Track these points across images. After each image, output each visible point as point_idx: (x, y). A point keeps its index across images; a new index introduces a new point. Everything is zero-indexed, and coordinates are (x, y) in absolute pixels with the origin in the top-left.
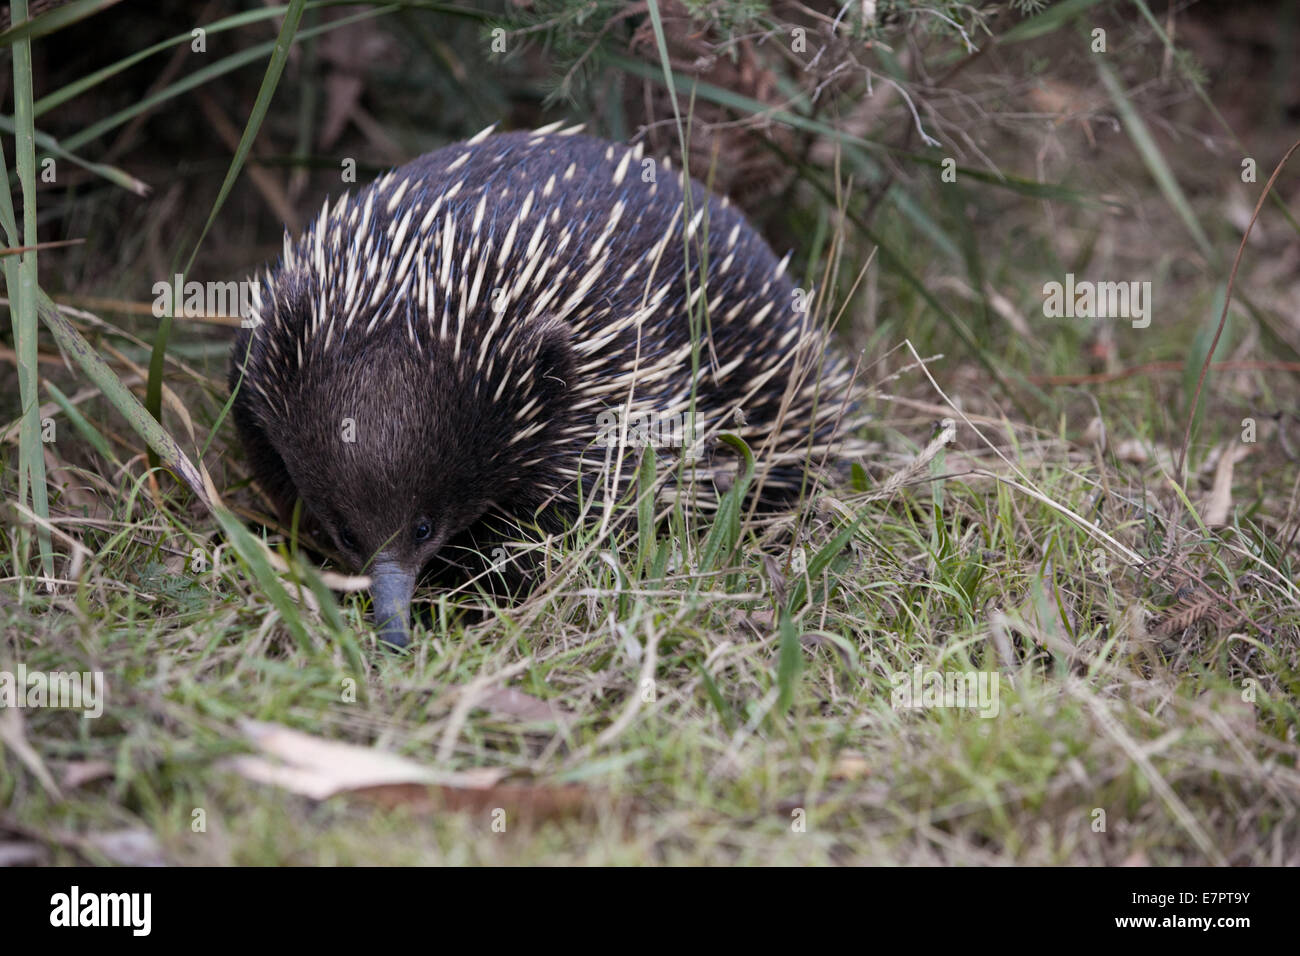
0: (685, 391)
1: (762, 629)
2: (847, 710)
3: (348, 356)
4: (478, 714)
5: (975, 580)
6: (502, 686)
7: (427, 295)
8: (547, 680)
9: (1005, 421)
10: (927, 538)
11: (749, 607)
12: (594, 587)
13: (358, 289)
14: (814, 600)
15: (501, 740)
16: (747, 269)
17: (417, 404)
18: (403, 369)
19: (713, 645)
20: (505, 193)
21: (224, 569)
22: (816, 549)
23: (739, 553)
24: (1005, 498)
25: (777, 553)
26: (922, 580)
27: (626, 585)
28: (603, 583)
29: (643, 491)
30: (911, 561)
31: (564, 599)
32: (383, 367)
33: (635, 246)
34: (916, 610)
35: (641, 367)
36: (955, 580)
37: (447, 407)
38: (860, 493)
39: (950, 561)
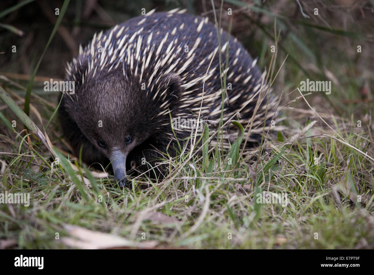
0: (220, 106)
1: (247, 191)
2: (278, 220)
3: (102, 79)
4: (147, 222)
5: (323, 174)
6: (155, 211)
7: (130, 61)
8: (171, 209)
9: (332, 116)
10: (305, 158)
11: (243, 183)
12: (187, 176)
13: (105, 58)
14: (266, 180)
15: (155, 231)
16: (242, 64)
17: (126, 95)
18: (121, 84)
19: (230, 197)
20: (158, 33)
21: (55, 170)
22: (266, 163)
23: (239, 164)
24: (333, 144)
25: (252, 164)
26: (304, 173)
27: (199, 175)
28: (190, 175)
29: (204, 142)
30: (299, 166)
31: (175, 180)
32: (114, 83)
33: (204, 54)
34: (302, 184)
35: (204, 95)
36: (316, 173)
37: (137, 97)
38: (281, 143)
39: (314, 167)
